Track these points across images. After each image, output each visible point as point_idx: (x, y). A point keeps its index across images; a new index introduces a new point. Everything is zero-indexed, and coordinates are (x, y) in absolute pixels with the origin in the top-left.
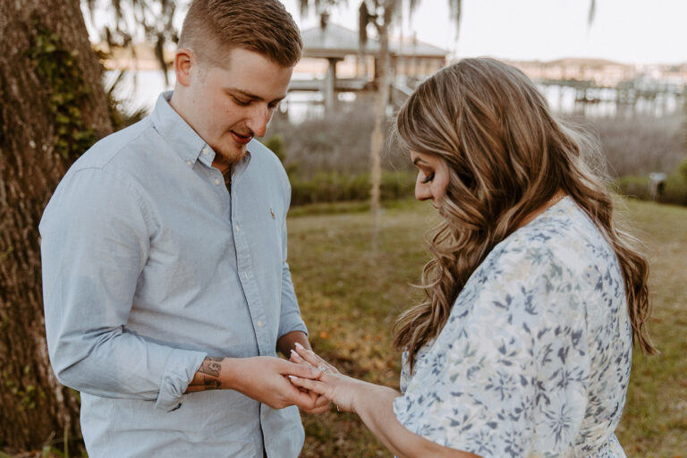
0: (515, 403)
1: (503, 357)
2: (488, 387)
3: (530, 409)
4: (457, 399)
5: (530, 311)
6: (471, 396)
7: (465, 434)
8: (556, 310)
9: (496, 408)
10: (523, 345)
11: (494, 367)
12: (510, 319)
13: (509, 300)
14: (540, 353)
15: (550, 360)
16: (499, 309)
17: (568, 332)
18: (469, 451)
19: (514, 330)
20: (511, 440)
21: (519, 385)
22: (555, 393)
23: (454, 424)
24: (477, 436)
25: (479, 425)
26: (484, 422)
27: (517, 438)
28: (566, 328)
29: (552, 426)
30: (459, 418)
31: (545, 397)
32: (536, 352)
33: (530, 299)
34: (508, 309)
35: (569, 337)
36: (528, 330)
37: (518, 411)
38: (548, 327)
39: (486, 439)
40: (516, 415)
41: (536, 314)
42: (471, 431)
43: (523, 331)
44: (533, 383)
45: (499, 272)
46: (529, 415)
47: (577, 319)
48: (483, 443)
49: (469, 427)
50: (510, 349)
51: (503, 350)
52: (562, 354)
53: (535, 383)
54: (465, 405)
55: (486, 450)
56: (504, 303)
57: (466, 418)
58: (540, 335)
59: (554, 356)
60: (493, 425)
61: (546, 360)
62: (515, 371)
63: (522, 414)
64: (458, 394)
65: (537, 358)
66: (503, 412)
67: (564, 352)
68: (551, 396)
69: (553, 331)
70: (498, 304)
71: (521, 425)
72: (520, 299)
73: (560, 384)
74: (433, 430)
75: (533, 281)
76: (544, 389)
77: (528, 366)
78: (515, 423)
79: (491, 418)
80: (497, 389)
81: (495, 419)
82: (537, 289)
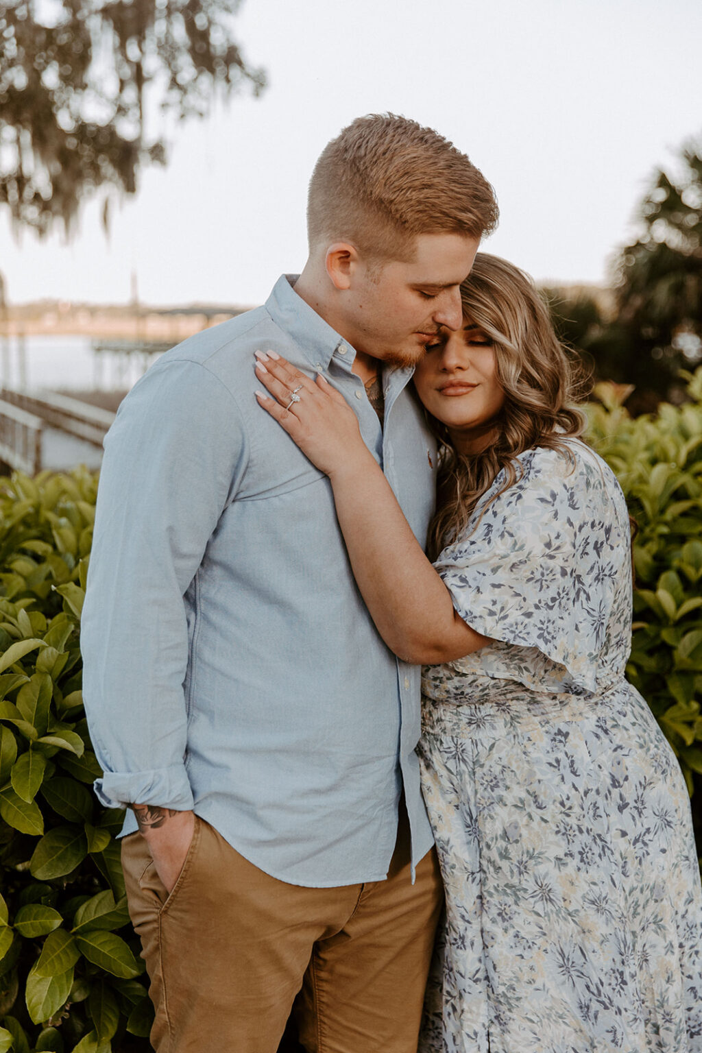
0: (552, 592)
1: (547, 551)
2: (529, 580)
3: (565, 599)
4: (497, 590)
5: (573, 507)
6: (512, 588)
7: (501, 625)
8: (591, 505)
9: (533, 599)
10: (567, 539)
11: (538, 560)
12: (556, 515)
13: (554, 496)
14: (580, 546)
15: (587, 554)
16: (544, 504)
17: (602, 527)
18: (505, 641)
19: (559, 525)
20: (545, 627)
21: (558, 576)
22: (593, 588)
23: (492, 613)
24: (512, 626)
25: (515, 616)
26: (520, 612)
27: (550, 625)
28: (600, 522)
29: (593, 625)
30: (496, 608)
31: (585, 592)
32: (577, 545)
33: (572, 495)
34: (553, 505)
35: (602, 532)
36: (571, 524)
37: (553, 600)
38: (586, 521)
39: (521, 628)
40: (551, 604)
41: (578, 508)
42: (507, 621)
43: (567, 526)
44: (571, 574)
45: (538, 471)
46: (563, 605)
47: (608, 514)
48: (517, 632)
49: (505, 617)
50: (555, 543)
51: (548, 545)
52: (598, 548)
53: (574, 575)
54: (503, 596)
55: (520, 637)
56: (549, 499)
57: (502, 609)
58: (581, 528)
59: (590, 549)
60: (529, 615)
61: (585, 553)
62: (557, 564)
63: (557, 602)
64: (499, 586)
65: (577, 550)
66: (540, 602)
67: (599, 545)
68: (591, 591)
69: (589, 525)
70: (542, 500)
71: (554, 614)
72: (563, 495)
73: (597, 579)
74: (475, 617)
75: (573, 480)
76: (583, 584)
77: (570, 559)
78: (550, 611)
79: (528, 608)
80: (537, 581)
81: (532, 609)
82: (577, 486)
